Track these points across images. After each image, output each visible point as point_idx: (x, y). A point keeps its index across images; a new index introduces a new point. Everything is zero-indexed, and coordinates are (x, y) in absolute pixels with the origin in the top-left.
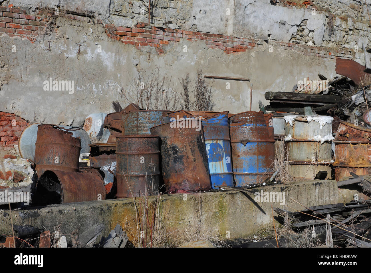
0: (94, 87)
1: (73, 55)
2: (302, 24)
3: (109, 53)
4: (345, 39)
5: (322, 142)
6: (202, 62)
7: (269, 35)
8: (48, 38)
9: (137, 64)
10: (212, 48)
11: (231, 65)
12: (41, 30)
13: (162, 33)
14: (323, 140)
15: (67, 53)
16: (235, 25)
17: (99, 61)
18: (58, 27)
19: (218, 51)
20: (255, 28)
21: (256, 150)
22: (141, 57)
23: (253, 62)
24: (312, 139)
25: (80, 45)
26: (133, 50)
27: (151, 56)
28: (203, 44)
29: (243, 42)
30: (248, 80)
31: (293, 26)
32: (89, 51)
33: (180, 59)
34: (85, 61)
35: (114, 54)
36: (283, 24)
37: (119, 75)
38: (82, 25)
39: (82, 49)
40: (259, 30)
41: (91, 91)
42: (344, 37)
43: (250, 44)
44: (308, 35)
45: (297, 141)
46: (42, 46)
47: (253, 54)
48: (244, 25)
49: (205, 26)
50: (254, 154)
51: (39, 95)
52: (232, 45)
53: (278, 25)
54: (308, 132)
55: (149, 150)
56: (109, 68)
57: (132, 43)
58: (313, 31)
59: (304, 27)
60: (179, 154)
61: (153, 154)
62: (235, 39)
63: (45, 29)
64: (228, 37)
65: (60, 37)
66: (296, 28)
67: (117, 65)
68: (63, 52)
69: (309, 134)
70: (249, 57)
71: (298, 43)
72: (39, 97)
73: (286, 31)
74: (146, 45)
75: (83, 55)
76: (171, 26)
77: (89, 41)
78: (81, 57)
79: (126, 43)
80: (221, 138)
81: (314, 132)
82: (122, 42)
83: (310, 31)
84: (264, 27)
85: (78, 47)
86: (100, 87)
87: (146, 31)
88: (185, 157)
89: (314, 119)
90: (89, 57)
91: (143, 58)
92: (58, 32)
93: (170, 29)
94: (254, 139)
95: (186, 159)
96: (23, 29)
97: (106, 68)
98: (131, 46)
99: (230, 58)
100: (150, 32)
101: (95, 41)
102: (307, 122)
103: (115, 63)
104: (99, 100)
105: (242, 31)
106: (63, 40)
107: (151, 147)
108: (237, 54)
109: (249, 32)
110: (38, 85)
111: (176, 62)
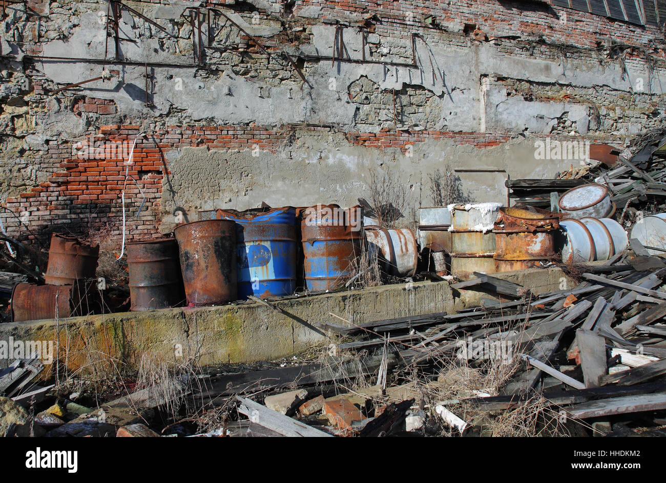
0: (338, 187)
1: (315, 161)
2: (563, 116)
3: (352, 157)
4: (614, 126)
5: (484, 232)
6: (452, 157)
7: (526, 129)
8: (288, 149)
9: (382, 165)
10: (462, 144)
11: (484, 158)
12: (282, 142)
13: (407, 135)
14: (485, 230)
15: (308, 160)
16: (487, 122)
17: (341, 164)
18: (298, 139)
19: (468, 147)
20: (509, 123)
21: (325, 250)
22: (385, 157)
23: (508, 154)
24: (472, 229)
25: (321, 152)
26: (376, 152)
27: (396, 156)
28: (451, 142)
29: (495, 137)
30: (504, 171)
31: (552, 119)
32: (330, 156)
33: (428, 157)
34: (327, 166)
35: (356, 157)
36: (542, 118)
37: (363, 175)
38: (321, 134)
39: (323, 155)
40: (514, 125)
41: (335, 191)
42: (612, 125)
43: (504, 138)
44: (571, 126)
45: (458, 232)
46: (284, 155)
47: (507, 147)
48: (497, 121)
49: (457, 125)
50: (323, 255)
51: (283, 197)
52: (484, 140)
53: (535, 119)
54: (468, 221)
55: (149, 258)
56: (352, 170)
57: (376, 146)
58: (575, 122)
59: (566, 119)
60: (191, 261)
61: (153, 262)
62: (487, 135)
63: (285, 141)
64: (479, 134)
65: (300, 147)
66: (556, 121)
67: (361, 166)
68: (303, 160)
69: (470, 223)
70: (503, 150)
71: (558, 134)
72: (283, 199)
73: (545, 124)
74: (391, 146)
75: (324, 160)
76: (417, 129)
77: (330, 148)
78: (322, 161)
79: (369, 147)
80: (268, 239)
81: (475, 221)
82: (365, 146)
83: (573, 122)
84: (519, 122)
85: (319, 154)
86: (344, 186)
87: (390, 135)
88: (196, 264)
89: (474, 206)
90: (331, 161)
91: (387, 159)
92: (299, 143)
93: (415, 131)
94: (322, 238)
95: (197, 266)
96: (264, 143)
97: (349, 169)
98: (373, 148)
99: (482, 152)
100: (394, 135)
101: (336, 147)
102: (465, 210)
103: (358, 165)
104: (344, 198)
105: (495, 127)
106: (303, 149)
107: (151, 253)
108: (489, 148)
109: (503, 127)
110: (281, 189)
111: (423, 160)
